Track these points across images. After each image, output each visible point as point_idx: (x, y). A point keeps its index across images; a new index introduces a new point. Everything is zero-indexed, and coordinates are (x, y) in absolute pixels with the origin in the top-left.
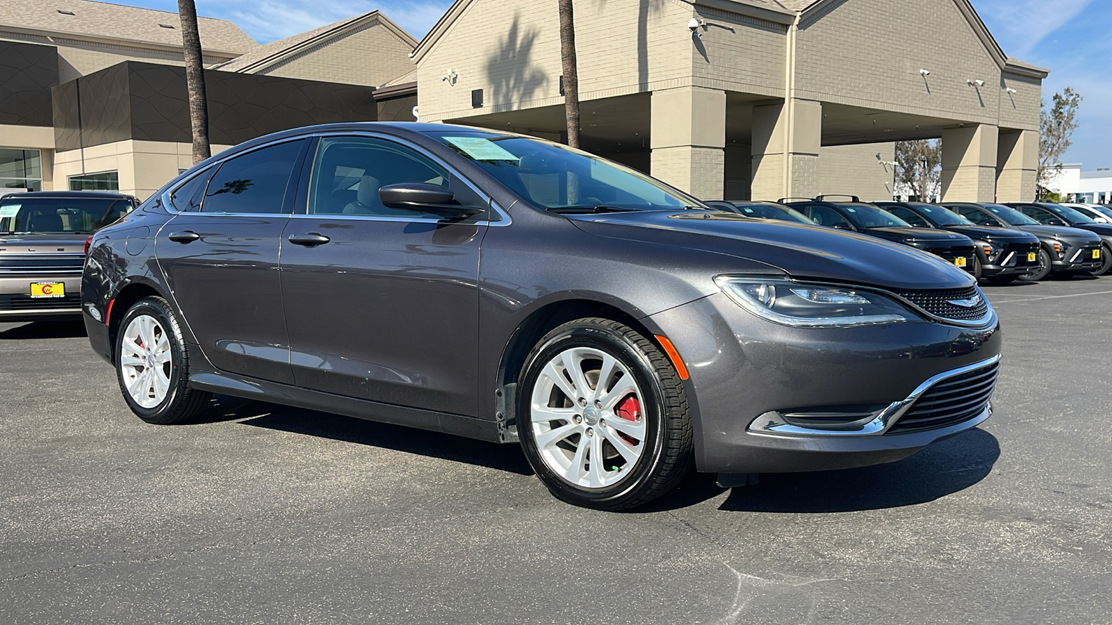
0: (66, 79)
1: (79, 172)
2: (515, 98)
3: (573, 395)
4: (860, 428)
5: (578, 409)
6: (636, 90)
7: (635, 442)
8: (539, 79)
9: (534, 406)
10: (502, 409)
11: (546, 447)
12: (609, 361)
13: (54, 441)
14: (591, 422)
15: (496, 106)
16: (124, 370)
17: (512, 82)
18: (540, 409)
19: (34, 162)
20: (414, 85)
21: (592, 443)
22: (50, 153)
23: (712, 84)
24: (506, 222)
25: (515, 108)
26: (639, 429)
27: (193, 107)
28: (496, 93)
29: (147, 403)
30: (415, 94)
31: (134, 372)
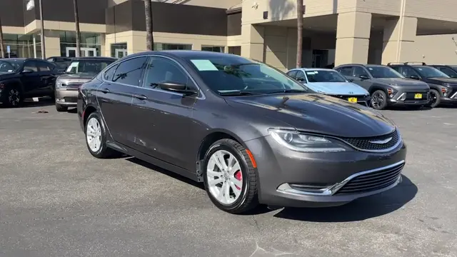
0: (110, 6)
1: (114, 42)
2: (281, 15)
3: (221, 168)
4: (322, 192)
5: (223, 173)
6: (332, 13)
7: (239, 189)
8: (290, 7)
9: (208, 170)
10: (199, 169)
11: (212, 185)
12: (232, 157)
13: (60, 163)
14: (226, 179)
15: (272, 19)
16: (88, 137)
17: (280, 9)
18: (210, 170)
19: (99, 38)
20: (241, 9)
21: (226, 187)
22: (104, 34)
23: (366, 10)
24: (204, 98)
25: (280, 19)
26: (240, 184)
27: (147, 22)
28: (273, 13)
29: (94, 150)
30: (241, 12)
31: (91, 137)
